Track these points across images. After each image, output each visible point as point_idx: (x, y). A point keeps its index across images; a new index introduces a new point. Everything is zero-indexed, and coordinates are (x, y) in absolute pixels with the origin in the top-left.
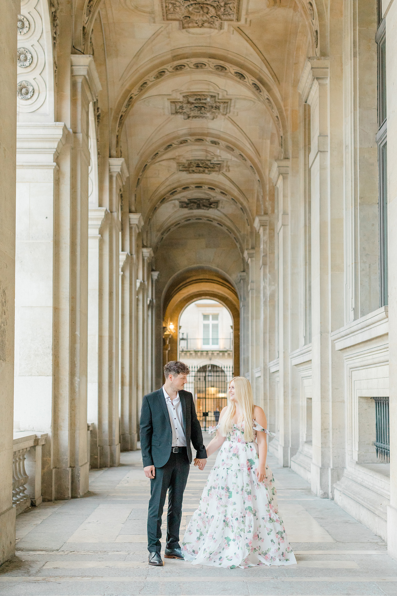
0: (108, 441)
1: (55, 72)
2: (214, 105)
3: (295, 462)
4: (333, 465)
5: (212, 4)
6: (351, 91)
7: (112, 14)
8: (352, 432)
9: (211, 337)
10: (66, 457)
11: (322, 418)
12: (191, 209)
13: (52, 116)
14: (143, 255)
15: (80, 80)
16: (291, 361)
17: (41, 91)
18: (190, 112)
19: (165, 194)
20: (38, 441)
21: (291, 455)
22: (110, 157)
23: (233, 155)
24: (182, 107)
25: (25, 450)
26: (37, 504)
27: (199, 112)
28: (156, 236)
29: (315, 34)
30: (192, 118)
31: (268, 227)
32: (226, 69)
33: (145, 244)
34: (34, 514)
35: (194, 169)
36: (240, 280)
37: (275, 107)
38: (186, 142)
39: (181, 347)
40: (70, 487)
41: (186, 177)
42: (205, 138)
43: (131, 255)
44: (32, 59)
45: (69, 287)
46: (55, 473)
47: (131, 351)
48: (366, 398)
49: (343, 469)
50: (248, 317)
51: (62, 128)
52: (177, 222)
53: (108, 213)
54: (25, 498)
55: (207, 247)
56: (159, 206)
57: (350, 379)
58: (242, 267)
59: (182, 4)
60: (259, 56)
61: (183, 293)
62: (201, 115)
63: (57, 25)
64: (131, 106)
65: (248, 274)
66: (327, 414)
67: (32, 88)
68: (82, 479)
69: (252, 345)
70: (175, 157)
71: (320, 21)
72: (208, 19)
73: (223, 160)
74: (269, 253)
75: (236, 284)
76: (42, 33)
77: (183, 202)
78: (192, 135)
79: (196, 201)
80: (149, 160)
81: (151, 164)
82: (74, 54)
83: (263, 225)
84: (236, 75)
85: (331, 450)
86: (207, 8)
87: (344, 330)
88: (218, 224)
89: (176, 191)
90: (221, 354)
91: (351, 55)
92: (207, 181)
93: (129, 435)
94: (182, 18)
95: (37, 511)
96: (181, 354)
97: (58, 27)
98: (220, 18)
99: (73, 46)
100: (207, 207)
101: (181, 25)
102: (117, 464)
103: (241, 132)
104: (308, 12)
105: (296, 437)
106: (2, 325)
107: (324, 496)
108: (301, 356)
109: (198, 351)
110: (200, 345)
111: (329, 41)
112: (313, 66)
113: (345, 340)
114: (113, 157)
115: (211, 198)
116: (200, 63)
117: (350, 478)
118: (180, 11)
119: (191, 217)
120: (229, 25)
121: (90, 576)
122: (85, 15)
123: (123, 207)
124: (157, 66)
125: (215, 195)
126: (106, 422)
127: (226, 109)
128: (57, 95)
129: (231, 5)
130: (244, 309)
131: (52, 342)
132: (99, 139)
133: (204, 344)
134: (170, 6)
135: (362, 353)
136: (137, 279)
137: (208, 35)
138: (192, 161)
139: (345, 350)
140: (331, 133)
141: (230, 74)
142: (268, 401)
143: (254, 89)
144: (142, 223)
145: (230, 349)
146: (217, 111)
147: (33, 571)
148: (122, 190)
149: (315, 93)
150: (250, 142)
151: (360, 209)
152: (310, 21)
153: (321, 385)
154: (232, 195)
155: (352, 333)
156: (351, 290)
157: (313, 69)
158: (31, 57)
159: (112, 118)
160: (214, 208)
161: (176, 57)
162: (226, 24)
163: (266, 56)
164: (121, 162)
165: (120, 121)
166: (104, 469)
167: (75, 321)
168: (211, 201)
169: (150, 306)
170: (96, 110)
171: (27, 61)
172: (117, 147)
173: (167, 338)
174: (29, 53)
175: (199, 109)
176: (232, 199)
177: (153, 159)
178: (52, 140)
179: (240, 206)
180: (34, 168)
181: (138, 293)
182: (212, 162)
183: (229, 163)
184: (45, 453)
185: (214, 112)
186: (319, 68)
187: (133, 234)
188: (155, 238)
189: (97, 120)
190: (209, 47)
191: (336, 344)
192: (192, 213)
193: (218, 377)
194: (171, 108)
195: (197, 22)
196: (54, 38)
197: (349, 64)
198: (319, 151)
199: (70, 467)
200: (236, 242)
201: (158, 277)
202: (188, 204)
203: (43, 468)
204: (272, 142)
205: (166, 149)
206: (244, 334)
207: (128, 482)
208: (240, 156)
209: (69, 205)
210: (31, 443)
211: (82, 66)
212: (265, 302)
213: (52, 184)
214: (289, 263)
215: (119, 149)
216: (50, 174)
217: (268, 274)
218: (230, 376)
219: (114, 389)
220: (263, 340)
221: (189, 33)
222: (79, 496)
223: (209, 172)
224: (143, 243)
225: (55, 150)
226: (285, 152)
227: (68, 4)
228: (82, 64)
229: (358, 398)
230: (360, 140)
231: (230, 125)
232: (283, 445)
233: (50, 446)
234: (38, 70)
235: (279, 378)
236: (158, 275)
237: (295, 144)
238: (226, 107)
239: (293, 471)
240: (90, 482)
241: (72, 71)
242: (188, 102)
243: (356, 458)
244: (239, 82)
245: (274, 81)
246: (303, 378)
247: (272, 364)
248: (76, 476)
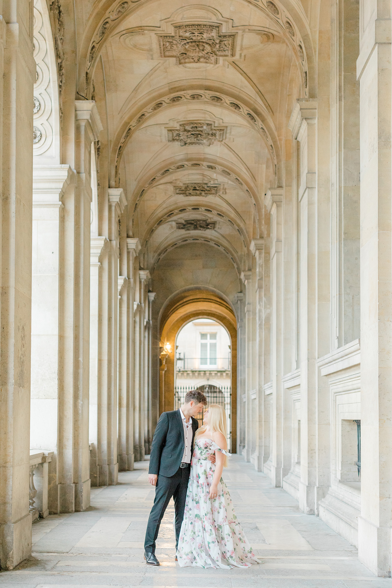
0: (107, 461)
1: (61, 117)
2: (211, 132)
3: (287, 482)
4: (319, 484)
5: (207, 42)
6: (337, 133)
7: (112, 52)
8: (336, 453)
9: (208, 357)
10: (70, 474)
11: (308, 440)
12: (188, 230)
13: (58, 159)
14: (140, 277)
15: (83, 124)
16: (284, 385)
17: (48, 135)
18: (186, 139)
19: (162, 217)
20: (45, 459)
21: (283, 476)
22: (109, 187)
23: (229, 179)
24: (179, 135)
25: (34, 467)
26: (45, 516)
27: (195, 139)
28: (154, 256)
29: (304, 75)
30: (189, 144)
31: (263, 251)
32: (221, 100)
33: (142, 266)
34: (43, 525)
35: (191, 191)
36: (238, 300)
37: (269, 136)
38: (182, 167)
39: (178, 367)
40: (73, 501)
41: (183, 200)
42: (202, 162)
43: (129, 279)
44: (40, 107)
45: (73, 317)
46: (60, 489)
47: (128, 373)
48: (349, 421)
49: (328, 488)
50: (245, 339)
51: (67, 170)
52: (173, 243)
53: (107, 241)
54: (34, 511)
55: (203, 268)
56: (156, 228)
57: (335, 403)
58: (239, 288)
59: (179, 43)
60: (253, 88)
61: (180, 313)
62: (198, 141)
63: (63, 74)
64: (129, 137)
65: (245, 294)
66: (313, 435)
67: (39, 133)
68: (84, 494)
69: (248, 367)
70: (172, 181)
71: (308, 64)
72: (203, 55)
73: (220, 183)
74: (265, 277)
75: (233, 304)
76: (49, 82)
77: (180, 223)
78: (188, 160)
79: (193, 222)
80: (147, 186)
81: (149, 189)
82: (78, 100)
83: (259, 248)
84: (231, 105)
85: (317, 469)
86: (203, 45)
87: (327, 357)
88: (215, 244)
89: (173, 213)
90: (219, 374)
91: (337, 98)
92: (204, 203)
93: (126, 456)
94: (179, 54)
95: (44, 522)
96: (178, 374)
97: (63, 76)
98: (216, 55)
99: (77, 92)
100: (204, 227)
101: (178, 62)
102: (115, 483)
103: (237, 157)
104: (299, 54)
105: (288, 458)
106: (22, 357)
107: (310, 513)
108: (292, 380)
109: (196, 371)
110: (197, 365)
111: (317, 83)
112: (302, 108)
113: (329, 367)
114: (112, 188)
115: (208, 219)
116: (196, 95)
117: (333, 495)
118: (177, 48)
119: (188, 237)
120: (224, 60)
121: (97, 572)
122: (88, 61)
123: (121, 233)
124: (154, 99)
125: (212, 217)
126: (105, 442)
127: (222, 136)
128: (63, 138)
129: (226, 42)
130: (241, 330)
131: (57, 368)
132: (99, 170)
133: (201, 364)
134: (168, 44)
135: (344, 379)
136: (134, 301)
137: (204, 69)
138: (189, 185)
139: (329, 376)
140: (318, 171)
141: (225, 104)
142: (263, 422)
143: (249, 119)
144: (140, 247)
145: (229, 369)
146: (213, 137)
147: (49, 567)
148: (120, 216)
149: (304, 131)
150: (247, 167)
151: (344, 244)
152: (300, 61)
153: (308, 408)
154: (228, 216)
155: (334, 361)
156: (335, 319)
157: (302, 110)
158: (39, 105)
159: (111, 149)
160: (211, 229)
161: (173, 90)
162: (221, 59)
163: (260, 89)
164: (120, 192)
165: (119, 152)
166: (103, 487)
167: (79, 348)
168: (207, 222)
169: (147, 327)
170: (96, 144)
171: (35, 109)
172: (116, 177)
173: (163, 358)
174: (37, 101)
175: (195, 137)
176: (229, 220)
177: (150, 184)
178: (58, 181)
179: (237, 228)
180: (41, 207)
181: (135, 316)
182: (208, 186)
183: (226, 186)
184: (51, 471)
185: (210, 139)
186: (308, 109)
187: (131, 258)
188: (152, 259)
189: (97, 153)
190: (206, 79)
191: (322, 370)
192: (190, 233)
193: (215, 398)
194: (168, 136)
195: (194, 58)
196: (60, 87)
197: (335, 107)
198: (307, 187)
199: (74, 483)
200: (233, 262)
201: (154, 298)
202: (184, 225)
203: (49, 483)
204: (267, 167)
205: (163, 174)
206: (240, 355)
207: (126, 499)
208: (236, 180)
209: (73, 241)
210: (39, 460)
211: (85, 110)
212: (260, 325)
213: (58, 222)
214: (282, 289)
215: (118, 178)
216: (55, 213)
217: (264, 298)
218: (227, 397)
219: (112, 411)
220: (258, 363)
221: (185, 67)
222: (82, 510)
223: (205, 195)
224: (140, 266)
225: (61, 190)
226: (278, 181)
227: (73, 53)
228: (85, 109)
229: (341, 420)
230: (345, 180)
231: (226, 151)
232: (276, 466)
233: (56, 463)
234: (45, 117)
235: (273, 400)
236: (155, 296)
237: (289, 172)
238: (222, 134)
239: (285, 491)
240: (91, 498)
241: (76, 116)
242: (185, 130)
243: (339, 477)
244: (235, 112)
245: (268, 112)
246: (295, 401)
247: (266, 386)
248: (79, 492)
